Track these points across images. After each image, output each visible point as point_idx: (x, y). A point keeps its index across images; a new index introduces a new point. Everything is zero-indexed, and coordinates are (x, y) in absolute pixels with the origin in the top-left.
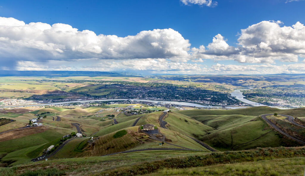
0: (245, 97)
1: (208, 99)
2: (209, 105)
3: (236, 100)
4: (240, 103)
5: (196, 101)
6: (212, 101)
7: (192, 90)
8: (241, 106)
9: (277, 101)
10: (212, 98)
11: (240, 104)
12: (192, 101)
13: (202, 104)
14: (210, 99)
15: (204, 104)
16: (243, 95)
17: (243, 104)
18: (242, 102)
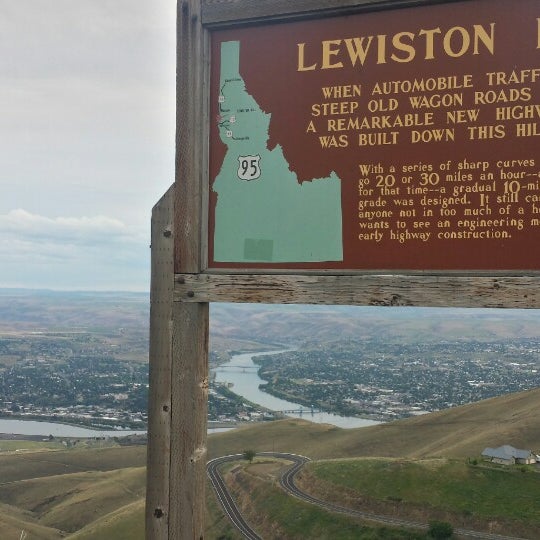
0: (265, 383)
1: (118, 397)
2: (118, 423)
3: (232, 396)
4: (243, 410)
5: (62, 412)
6: (131, 407)
7: (51, 362)
8: (244, 420)
9: (373, 396)
10: (136, 391)
11: (241, 416)
12: (44, 410)
13: (86, 424)
14: (125, 396)
15: (95, 421)
16: (262, 378)
17: (253, 414)
18: (251, 404)
